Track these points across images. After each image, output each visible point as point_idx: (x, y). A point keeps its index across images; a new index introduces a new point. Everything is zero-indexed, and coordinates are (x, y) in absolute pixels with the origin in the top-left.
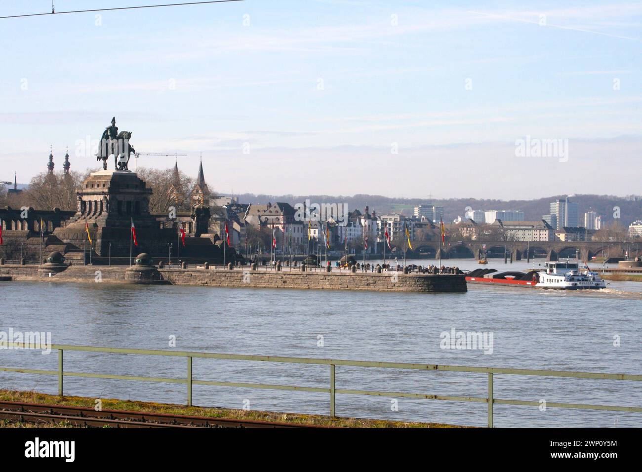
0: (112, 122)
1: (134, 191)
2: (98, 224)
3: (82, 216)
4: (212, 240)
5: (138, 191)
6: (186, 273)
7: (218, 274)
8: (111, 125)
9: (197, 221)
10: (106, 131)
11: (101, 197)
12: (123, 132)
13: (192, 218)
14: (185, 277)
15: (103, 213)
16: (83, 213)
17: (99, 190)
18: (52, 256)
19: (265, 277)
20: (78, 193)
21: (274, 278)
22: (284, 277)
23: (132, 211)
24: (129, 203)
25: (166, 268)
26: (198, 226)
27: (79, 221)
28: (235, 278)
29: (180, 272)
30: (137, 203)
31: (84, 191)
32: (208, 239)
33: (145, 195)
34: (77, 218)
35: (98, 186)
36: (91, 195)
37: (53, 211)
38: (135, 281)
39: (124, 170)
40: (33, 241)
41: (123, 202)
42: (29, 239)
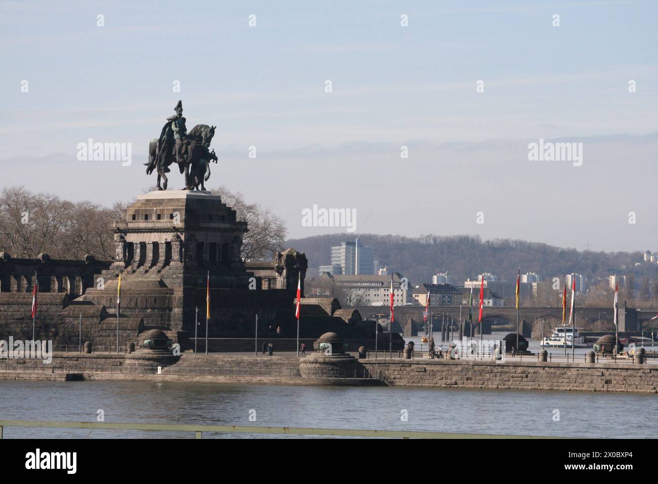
0: (176, 109)
1: (222, 225)
2: (167, 282)
3: (126, 267)
4: (328, 310)
5: (227, 226)
6: (413, 367)
7: (476, 368)
8: (175, 113)
9: (287, 277)
10: (169, 125)
11: (169, 237)
12: (202, 126)
13: (277, 271)
14: (412, 374)
15: (172, 263)
16: (128, 262)
17: (164, 223)
18: (152, 337)
19: (569, 373)
20: (118, 229)
21: (587, 375)
22: (607, 373)
23: (217, 259)
24: (213, 246)
25: (372, 358)
27: (122, 275)
28: (511, 375)
29: (403, 364)
30: (225, 246)
31: (131, 225)
32: (315, 307)
33: (236, 233)
34: (117, 272)
35: (159, 217)
36: (144, 232)
37: (84, 261)
38: (329, 381)
39: (195, 189)
40: (74, 310)
41: (205, 245)
42: (67, 309)
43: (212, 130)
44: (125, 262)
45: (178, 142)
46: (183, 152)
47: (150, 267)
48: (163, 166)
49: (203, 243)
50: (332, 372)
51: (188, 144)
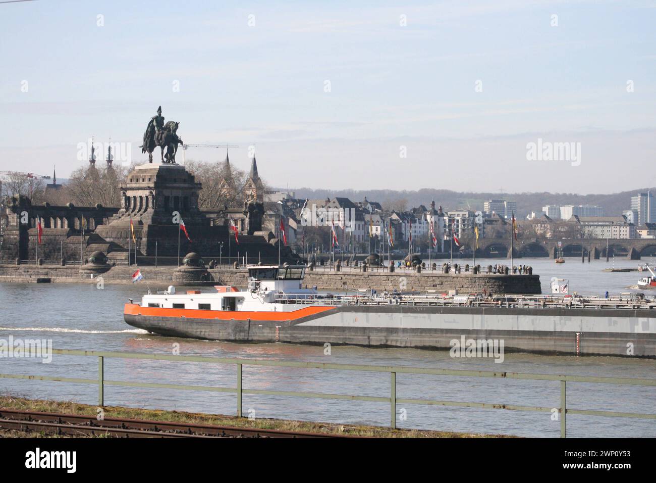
0: (158, 112)
1: (182, 185)
2: (144, 221)
3: (126, 212)
4: (267, 239)
5: (186, 185)
6: (238, 274)
8: (157, 114)
9: (250, 218)
10: (152, 121)
12: (170, 122)
13: (244, 214)
14: (237, 278)
15: (148, 209)
16: (127, 210)
17: (145, 184)
18: (94, 256)
19: (323, 278)
20: (121, 188)
21: (333, 279)
22: (344, 278)
24: (176, 198)
25: (217, 269)
26: (251, 223)
27: (123, 218)
29: (232, 273)
30: (186, 198)
31: (128, 186)
32: (262, 237)
33: (193, 190)
34: (120, 215)
35: (143, 180)
36: (135, 190)
37: (95, 208)
38: (183, 283)
39: (171, 162)
40: (73, 239)
41: (170, 198)
42: (70, 238)
43: (177, 125)
44: (126, 209)
45: (157, 132)
46: (159, 139)
47: (138, 212)
48: (148, 147)
49: (169, 197)
50: (189, 278)
51: (163, 133)
